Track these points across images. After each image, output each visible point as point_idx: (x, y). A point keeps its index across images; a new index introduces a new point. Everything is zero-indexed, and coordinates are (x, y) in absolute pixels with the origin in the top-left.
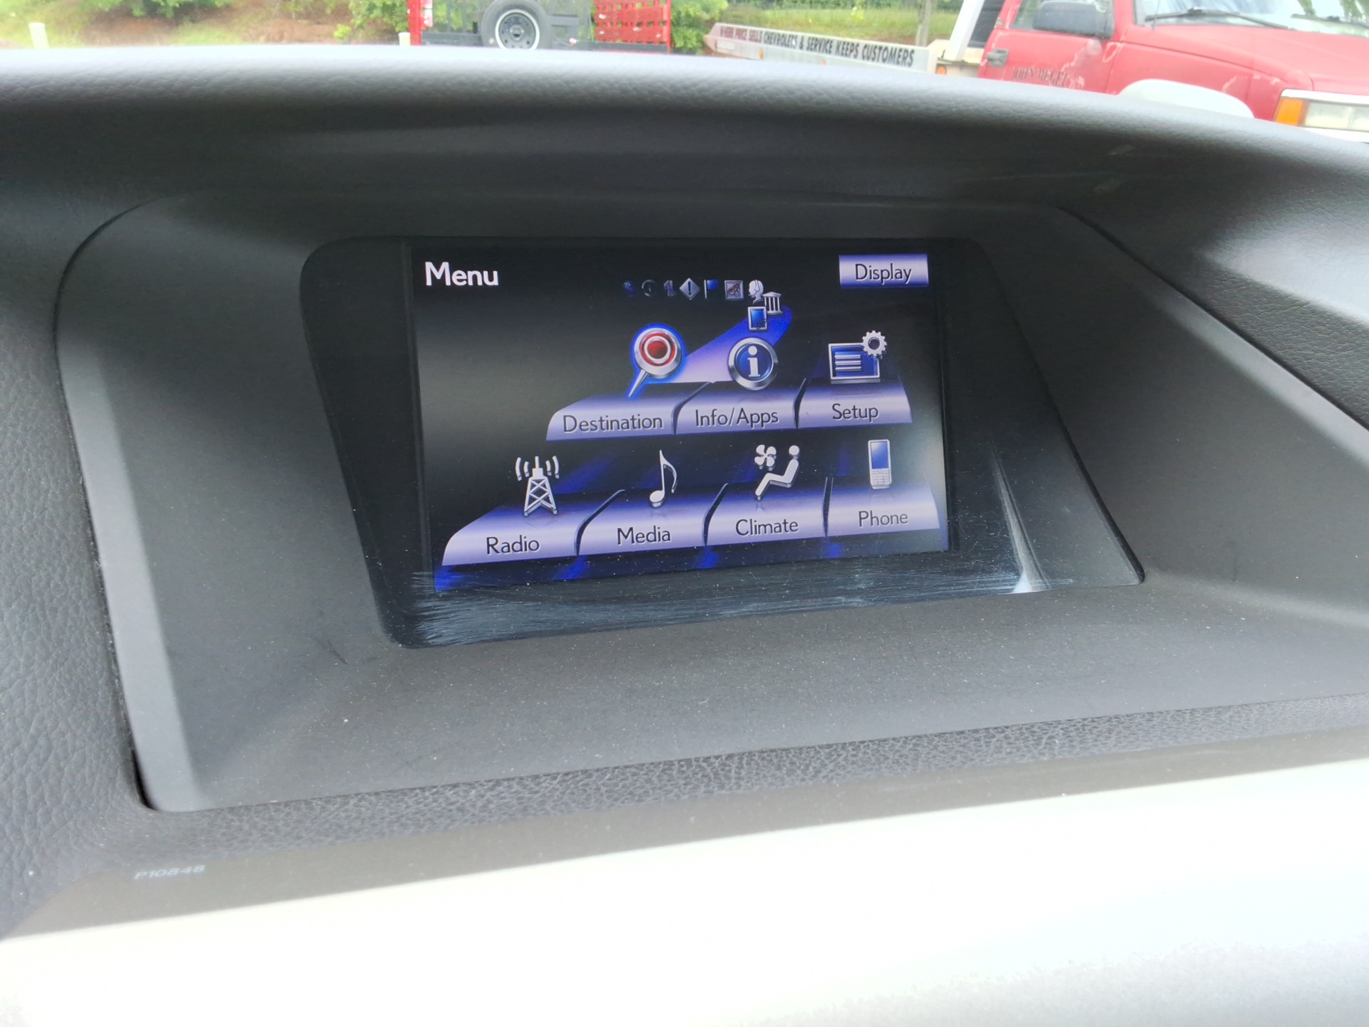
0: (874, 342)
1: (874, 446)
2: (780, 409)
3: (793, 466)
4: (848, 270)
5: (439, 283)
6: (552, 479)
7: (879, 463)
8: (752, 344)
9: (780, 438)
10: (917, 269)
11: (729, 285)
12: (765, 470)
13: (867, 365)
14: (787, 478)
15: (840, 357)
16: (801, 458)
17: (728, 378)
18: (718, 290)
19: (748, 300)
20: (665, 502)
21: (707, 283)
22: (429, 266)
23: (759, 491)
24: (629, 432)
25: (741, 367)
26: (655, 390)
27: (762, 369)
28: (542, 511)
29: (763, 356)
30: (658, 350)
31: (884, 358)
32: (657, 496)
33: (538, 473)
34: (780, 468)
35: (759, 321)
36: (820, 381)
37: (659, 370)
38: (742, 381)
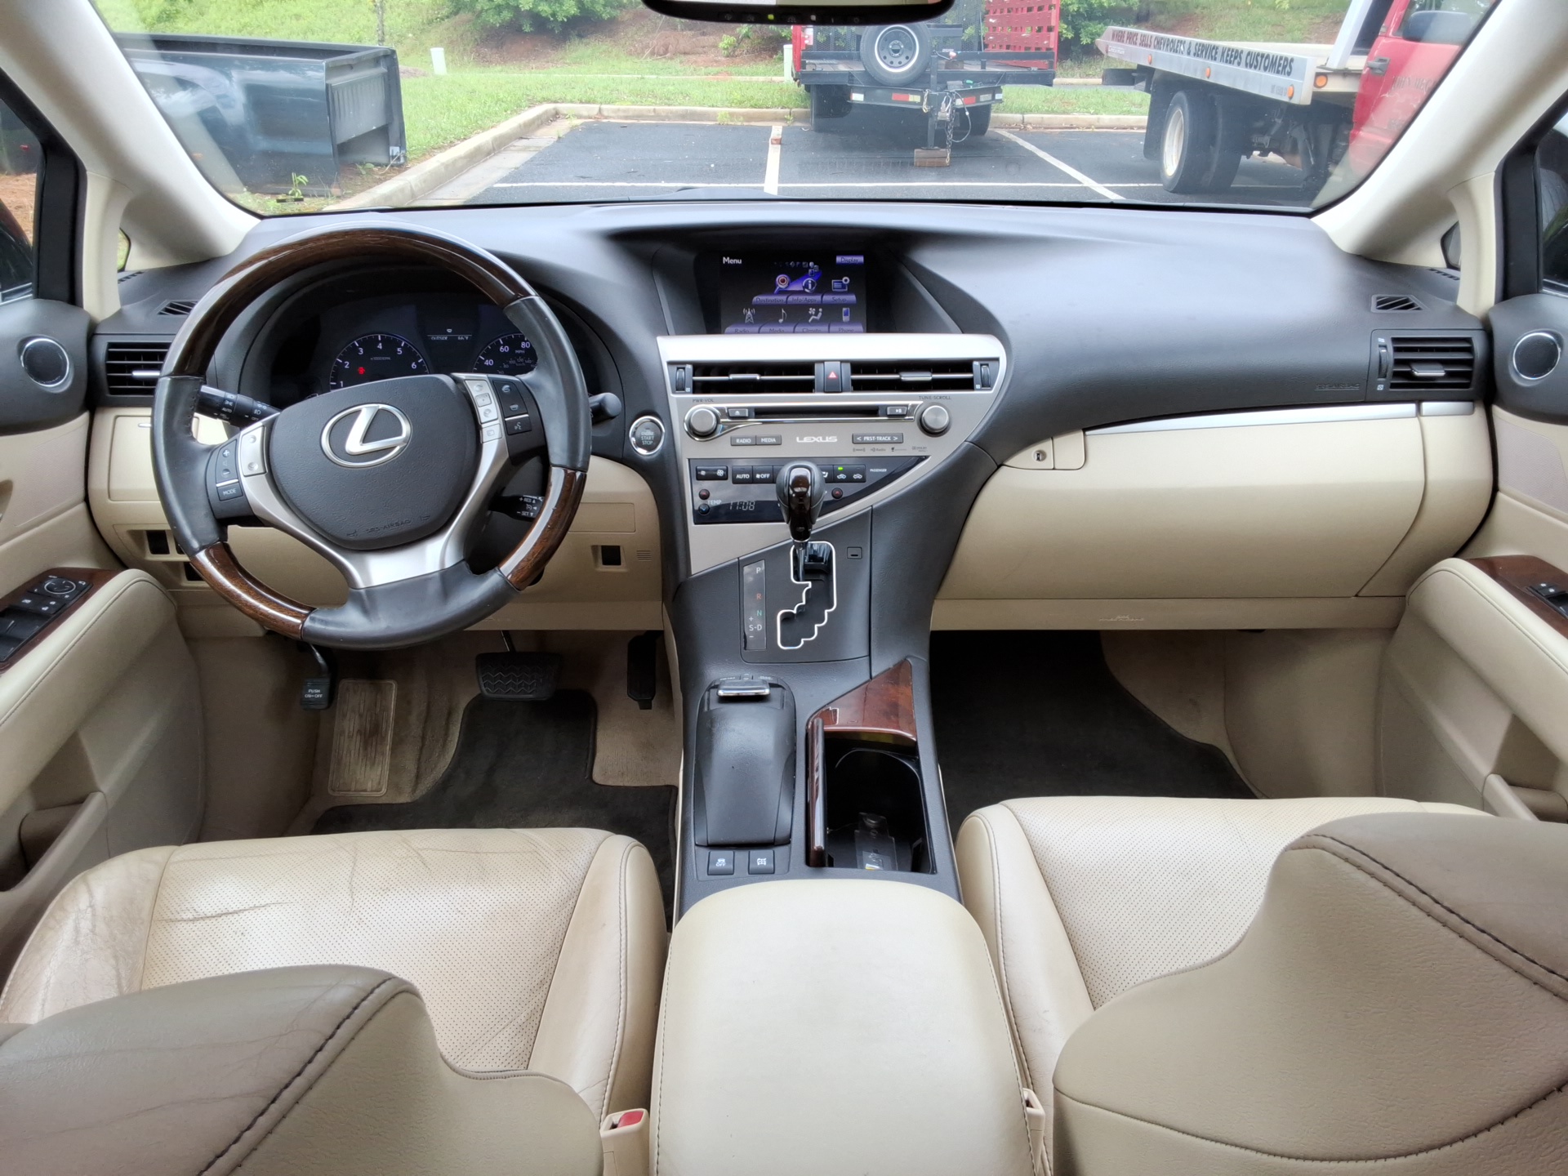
0: (846, 280)
1: (844, 309)
2: (818, 298)
3: (820, 314)
4: (839, 259)
5: (726, 263)
6: (752, 314)
7: (846, 314)
8: (810, 280)
9: (816, 306)
10: (860, 259)
11: (804, 263)
12: (812, 315)
13: (843, 286)
14: (818, 317)
15: (835, 284)
16: (822, 312)
17: (802, 289)
18: (801, 264)
19: (809, 267)
20: (783, 322)
21: (798, 263)
22: (724, 258)
23: (810, 321)
24: (774, 303)
25: (806, 286)
26: (781, 292)
27: (812, 287)
28: (750, 324)
29: (813, 284)
30: (783, 281)
31: (848, 285)
32: (781, 321)
33: (749, 313)
34: (816, 315)
35: (812, 274)
36: (829, 291)
37: (782, 286)
38: (806, 290)
